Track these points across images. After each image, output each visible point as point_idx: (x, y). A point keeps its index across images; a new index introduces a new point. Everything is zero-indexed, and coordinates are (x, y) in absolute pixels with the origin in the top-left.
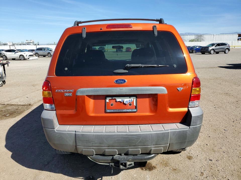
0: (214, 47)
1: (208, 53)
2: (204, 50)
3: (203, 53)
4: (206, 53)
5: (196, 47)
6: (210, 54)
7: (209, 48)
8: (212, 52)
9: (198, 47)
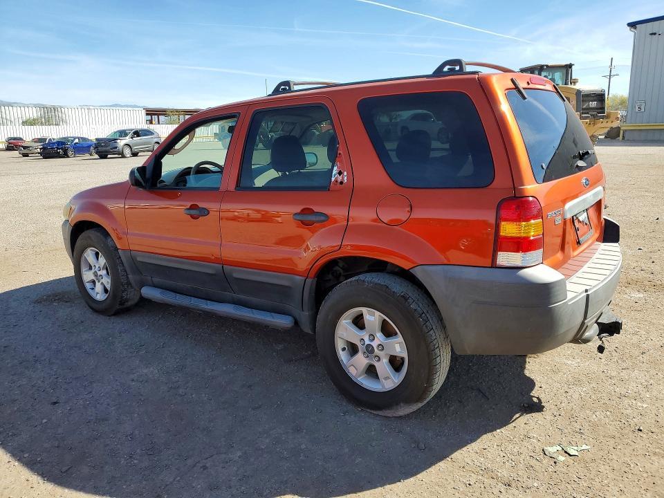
0: (127, 140)
1: (117, 156)
2: (105, 146)
3: (103, 156)
4: (109, 156)
5: (73, 141)
6: (123, 156)
7: (118, 141)
8: (127, 152)
9: (77, 141)
